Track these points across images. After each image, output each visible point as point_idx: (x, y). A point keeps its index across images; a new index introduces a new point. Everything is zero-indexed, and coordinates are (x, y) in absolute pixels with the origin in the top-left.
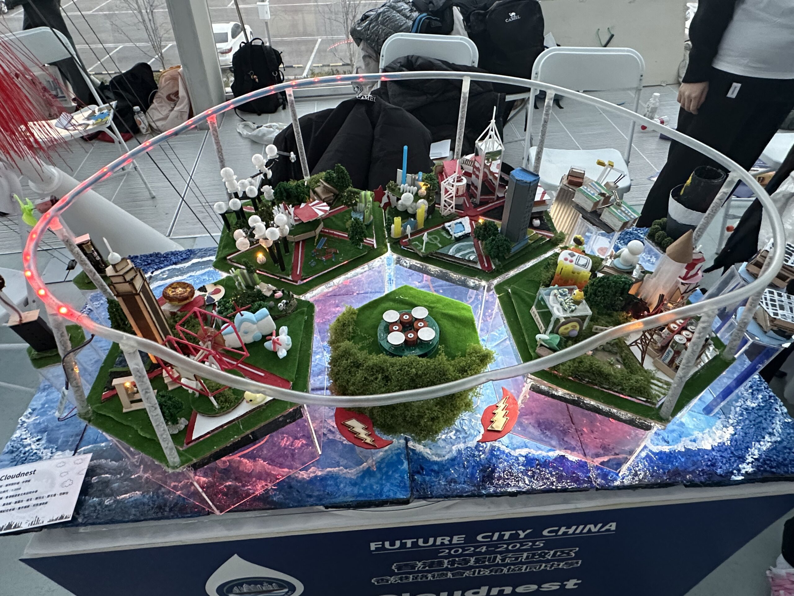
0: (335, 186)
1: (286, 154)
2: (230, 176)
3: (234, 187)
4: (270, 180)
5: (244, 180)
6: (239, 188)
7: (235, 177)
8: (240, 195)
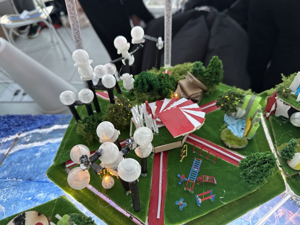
0: (204, 81)
1: (153, 39)
2: (84, 61)
3: (88, 74)
4: (131, 67)
5: (101, 66)
6: (95, 75)
7: (90, 61)
8: (95, 83)
